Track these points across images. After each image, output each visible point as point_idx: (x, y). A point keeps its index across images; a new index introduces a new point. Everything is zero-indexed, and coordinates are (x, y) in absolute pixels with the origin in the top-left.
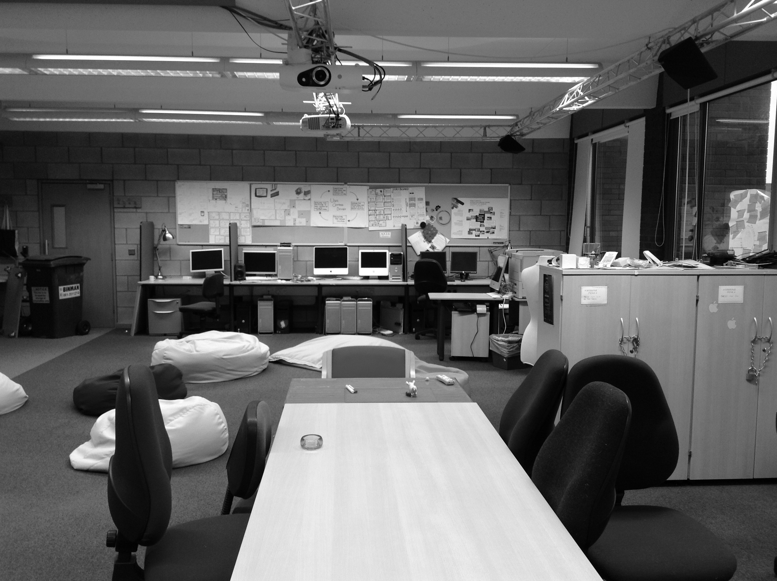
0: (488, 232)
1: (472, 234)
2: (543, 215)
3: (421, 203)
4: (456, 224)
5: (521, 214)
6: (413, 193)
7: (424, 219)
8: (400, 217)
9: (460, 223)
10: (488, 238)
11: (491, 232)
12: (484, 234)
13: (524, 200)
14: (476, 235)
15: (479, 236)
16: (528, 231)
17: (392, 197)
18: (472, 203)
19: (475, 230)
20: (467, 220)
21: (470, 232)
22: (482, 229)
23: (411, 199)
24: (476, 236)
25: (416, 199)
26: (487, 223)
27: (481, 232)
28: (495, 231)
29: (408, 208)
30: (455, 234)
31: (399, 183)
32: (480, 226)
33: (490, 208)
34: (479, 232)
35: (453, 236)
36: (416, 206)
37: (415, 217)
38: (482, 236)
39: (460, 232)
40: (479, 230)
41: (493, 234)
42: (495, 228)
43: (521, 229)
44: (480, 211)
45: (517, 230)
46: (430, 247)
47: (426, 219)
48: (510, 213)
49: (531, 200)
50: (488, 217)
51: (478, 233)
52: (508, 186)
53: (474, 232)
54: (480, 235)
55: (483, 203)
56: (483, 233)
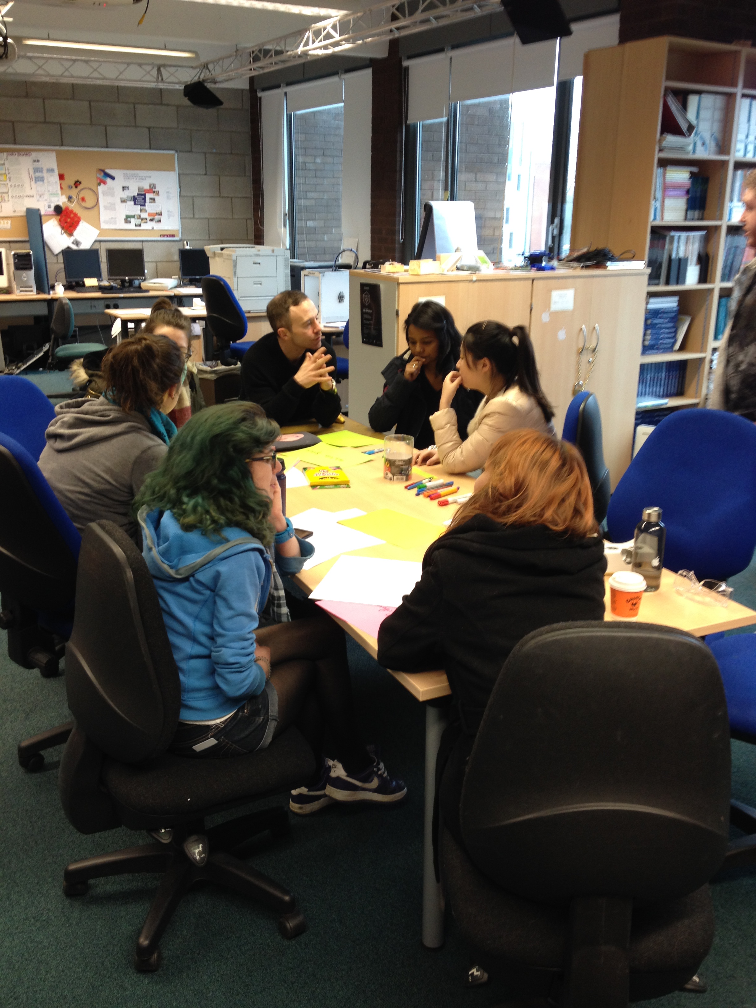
0: (152, 220)
1: (130, 222)
2: (223, 197)
3: (51, 176)
4: (106, 208)
5: (194, 194)
6: (38, 161)
7: (58, 201)
8: (23, 197)
9: (111, 207)
10: (153, 228)
11: (157, 221)
12: (147, 222)
13: (197, 175)
14: (137, 223)
15: (140, 225)
16: (206, 218)
17: (7, 166)
18: (127, 177)
19: (134, 217)
20: (122, 202)
21: (127, 219)
22: (144, 215)
23: (36, 170)
24: (136, 226)
25: (45, 171)
26: (149, 207)
27: (142, 219)
28: (163, 218)
29: (33, 183)
30: (106, 222)
31: (15, 143)
32: (141, 211)
33: (152, 186)
34: (140, 220)
35: (104, 226)
36: (46, 181)
37: (45, 197)
38: (144, 226)
39: (113, 220)
40: (139, 217)
41: (159, 223)
42: (161, 215)
43: (196, 216)
44: (139, 189)
45: (191, 218)
46: (73, 243)
47: (62, 200)
48: (180, 192)
49: (206, 174)
50: (151, 199)
51: (138, 222)
52: (174, 155)
53: (132, 220)
54: (142, 225)
55: (142, 178)
56: (145, 221)
